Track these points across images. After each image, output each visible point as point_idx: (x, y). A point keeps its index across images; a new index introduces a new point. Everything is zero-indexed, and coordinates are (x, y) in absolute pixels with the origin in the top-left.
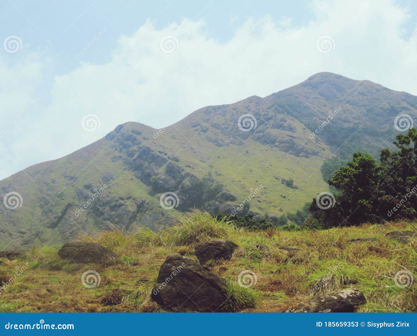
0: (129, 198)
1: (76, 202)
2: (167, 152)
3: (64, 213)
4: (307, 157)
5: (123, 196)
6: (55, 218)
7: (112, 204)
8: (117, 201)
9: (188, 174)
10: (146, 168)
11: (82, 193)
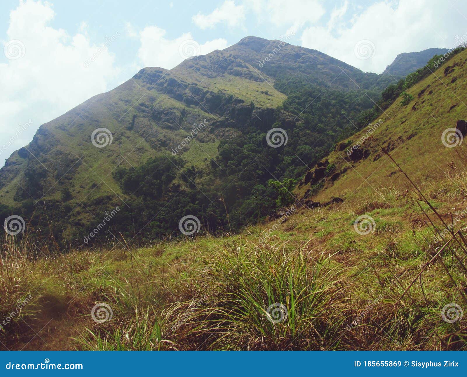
0: (174, 108)
1: (138, 114)
2: (186, 81)
3: (133, 121)
4: (262, 82)
5: (170, 107)
6: (129, 124)
7: (165, 112)
8: (168, 110)
9: (207, 92)
10: (176, 91)
11: (140, 109)
